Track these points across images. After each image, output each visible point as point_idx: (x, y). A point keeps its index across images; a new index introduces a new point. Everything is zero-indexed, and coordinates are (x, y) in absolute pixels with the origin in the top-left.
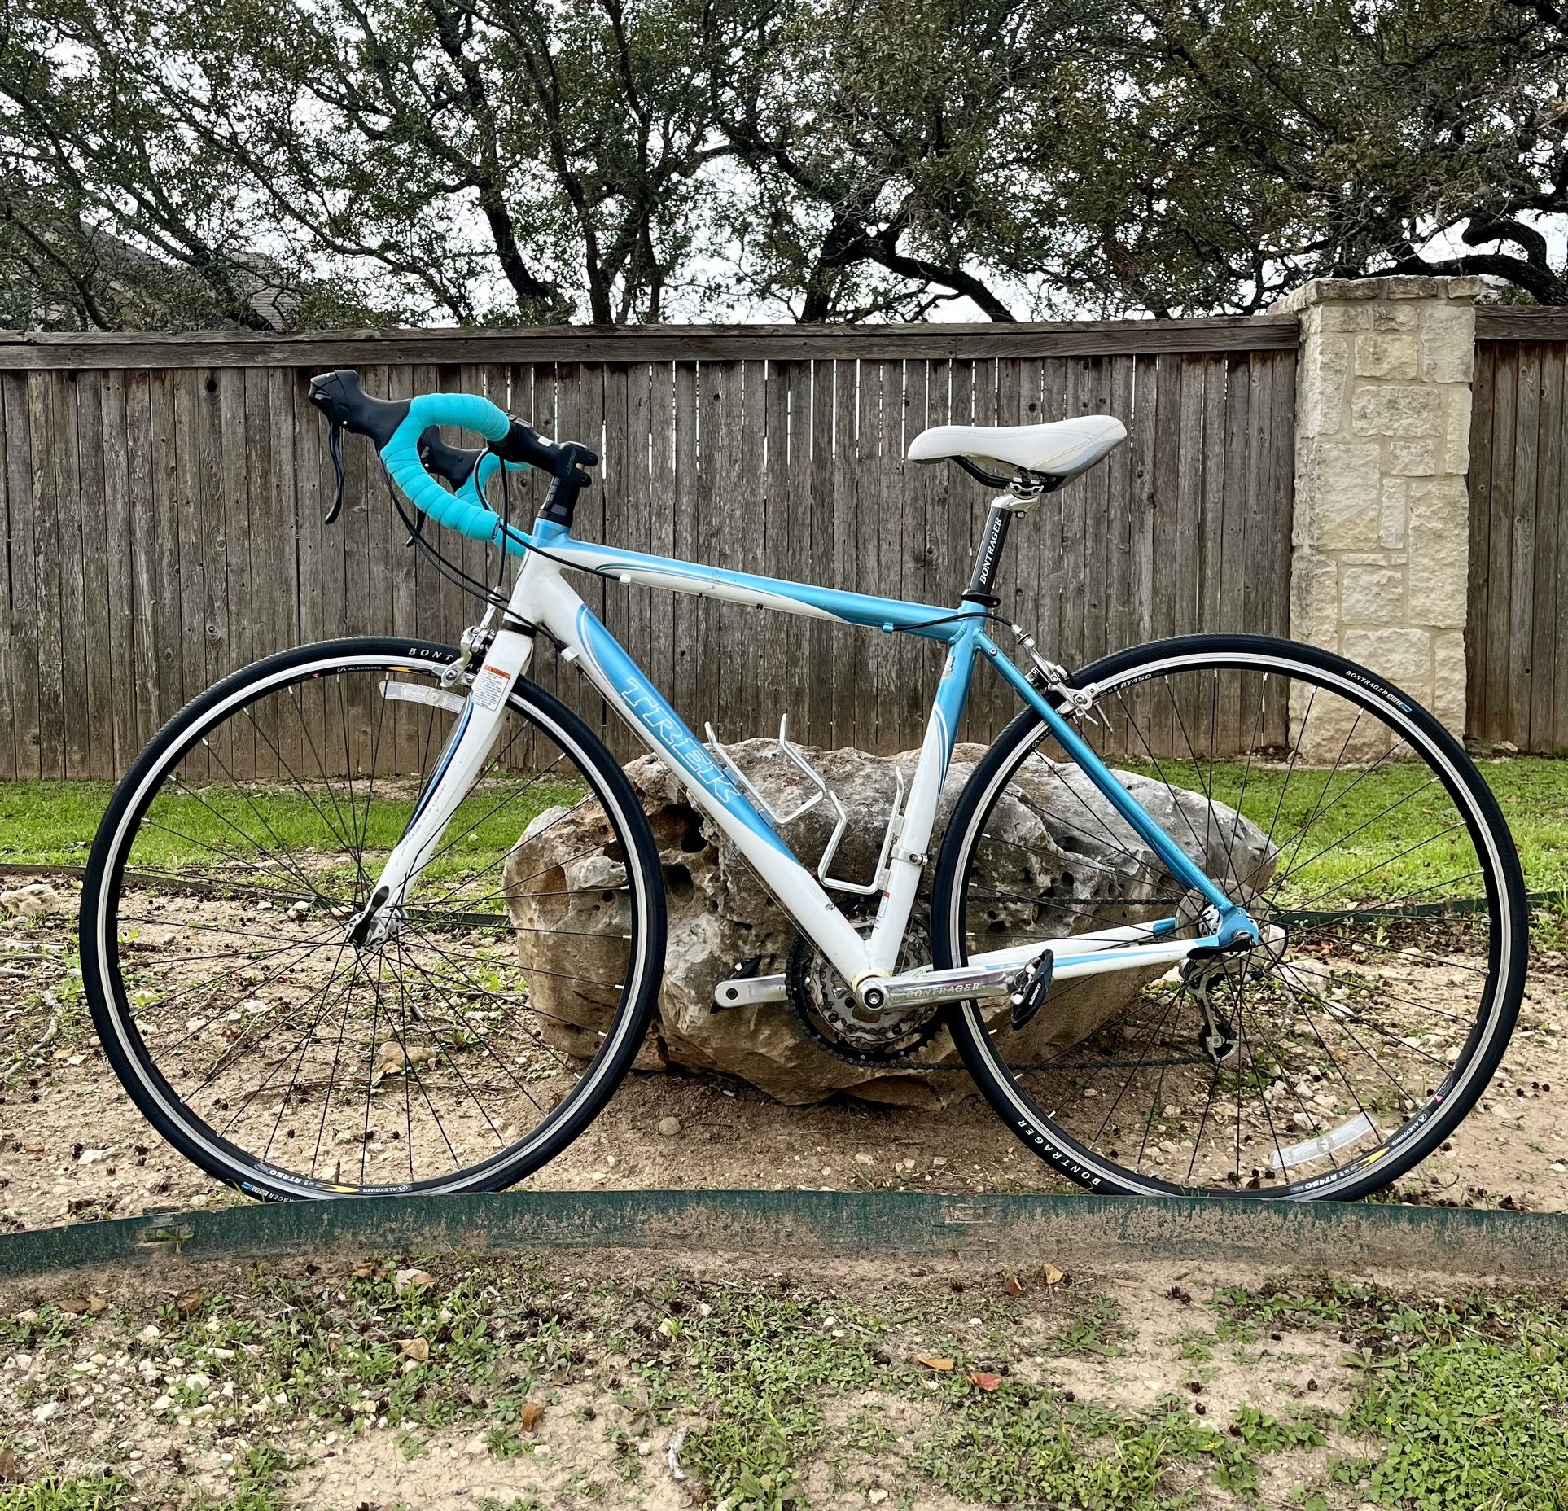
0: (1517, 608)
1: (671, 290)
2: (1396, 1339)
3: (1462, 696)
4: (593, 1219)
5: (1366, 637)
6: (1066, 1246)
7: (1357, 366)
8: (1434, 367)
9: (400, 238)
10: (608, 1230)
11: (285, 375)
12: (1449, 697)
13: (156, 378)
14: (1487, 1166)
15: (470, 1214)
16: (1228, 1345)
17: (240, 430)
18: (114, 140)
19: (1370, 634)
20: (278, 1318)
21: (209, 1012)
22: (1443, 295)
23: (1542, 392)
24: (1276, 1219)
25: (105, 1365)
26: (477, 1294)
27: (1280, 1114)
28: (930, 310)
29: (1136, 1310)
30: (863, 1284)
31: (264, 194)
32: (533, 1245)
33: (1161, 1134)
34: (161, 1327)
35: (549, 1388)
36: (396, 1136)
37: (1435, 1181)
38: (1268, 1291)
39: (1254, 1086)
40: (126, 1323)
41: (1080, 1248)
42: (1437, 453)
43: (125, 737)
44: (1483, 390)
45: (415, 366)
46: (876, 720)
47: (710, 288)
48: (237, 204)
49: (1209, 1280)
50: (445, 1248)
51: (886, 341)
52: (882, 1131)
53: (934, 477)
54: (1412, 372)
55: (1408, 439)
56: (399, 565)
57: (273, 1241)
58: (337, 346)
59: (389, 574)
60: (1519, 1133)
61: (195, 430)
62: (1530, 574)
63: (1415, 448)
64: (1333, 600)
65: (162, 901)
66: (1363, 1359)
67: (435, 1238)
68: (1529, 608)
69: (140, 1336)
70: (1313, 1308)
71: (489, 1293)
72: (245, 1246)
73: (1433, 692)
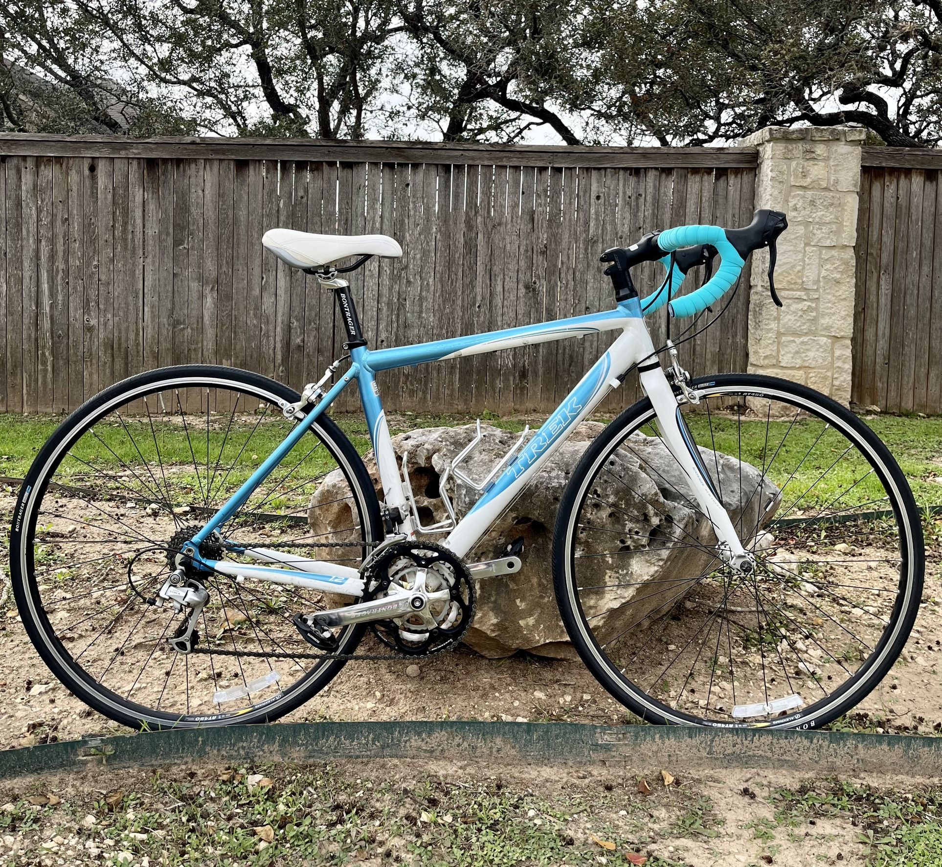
0: (881, 325)
1: (368, 113)
2: (886, 823)
3: (849, 378)
4: (373, 740)
5: (794, 341)
6: (674, 758)
7: (792, 179)
8: (837, 181)
9: (202, 74)
10: (383, 747)
11: (139, 163)
12: (842, 379)
13: (57, 162)
14: (920, 699)
15: (295, 737)
16: (784, 829)
17: (110, 196)
18: (25, 7)
19: (796, 340)
20: (173, 810)
21: (106, 584)
22: (843, 139)
23: (898, 198)
24: (806, 742)
25: (63, 844)
26: (301, 793)
27: (790, 663)
28: (526, 131)
29: (722, 804)
30: (548, 784)
31: (117, 44)
32: (334, 757)
33: (719, 677)
34: (97, 816)
35: (355, 861)
36: (236, 675)
37: (891, 711)
38: (803, 790)
39: (770, 643)
40: (74, 813)
41: (683, 760)
42: (838, 233)
43: (30, 386)
44: (865, 195)
45: (220, 160)
46: (499, 384)
47: (392, 113)
48: (101, 50)
49: (765, 783)
50: (277, 759)
51: (512, 155)
52: (548, 675)
53: (538, 238)
54: (824, 184)
55: (821, 224)
56: (207, 283)
57: (166, 755)
58: (173, 146)
59: (201, 289)
60: (934, 676)
61: (81, 195)
62: (889, 306)
63: (825, 229)
64: (775, 319)
65: (63, 501)
66: (868, 837)
67: (271, 752)
68: (888, 326)
69: (83, 822)
70: (832, 802)
71: (309, 792)
72: (148, 759)
73: (833, 375)
